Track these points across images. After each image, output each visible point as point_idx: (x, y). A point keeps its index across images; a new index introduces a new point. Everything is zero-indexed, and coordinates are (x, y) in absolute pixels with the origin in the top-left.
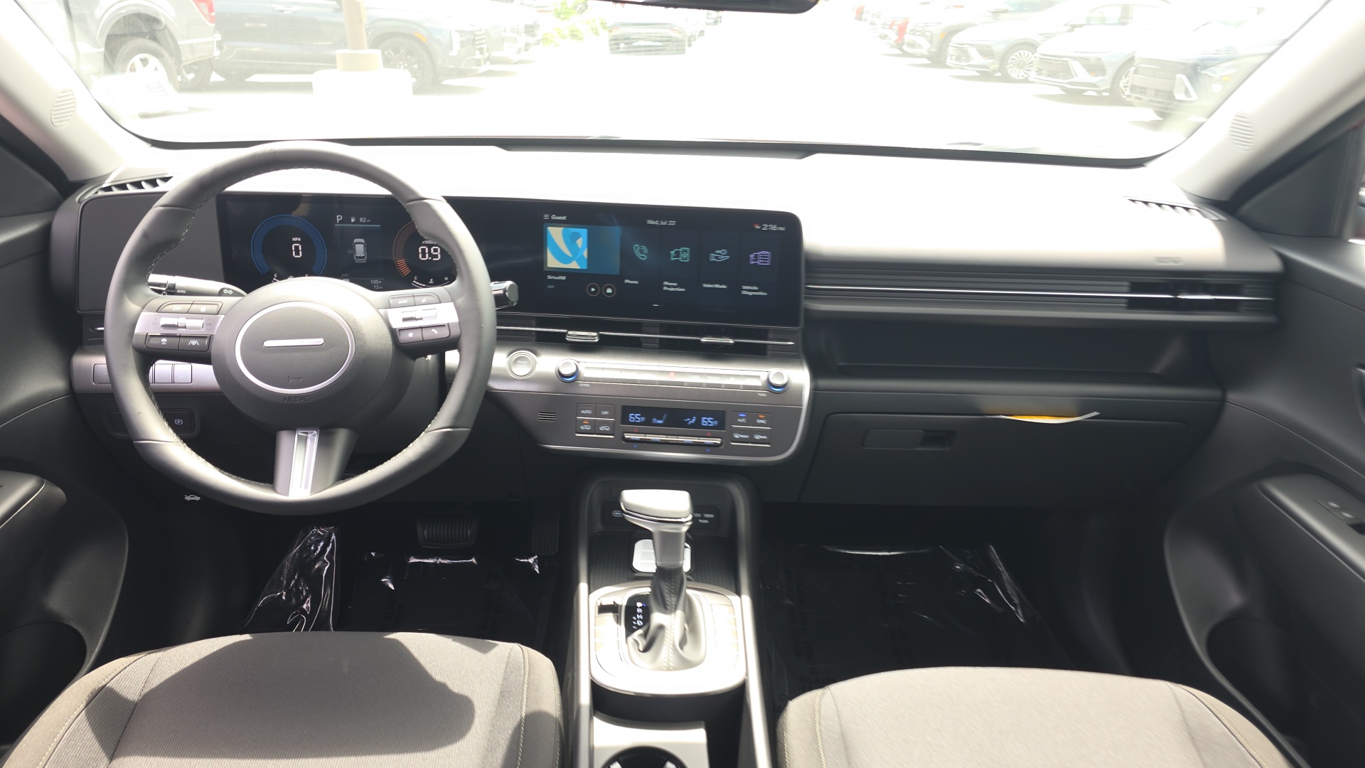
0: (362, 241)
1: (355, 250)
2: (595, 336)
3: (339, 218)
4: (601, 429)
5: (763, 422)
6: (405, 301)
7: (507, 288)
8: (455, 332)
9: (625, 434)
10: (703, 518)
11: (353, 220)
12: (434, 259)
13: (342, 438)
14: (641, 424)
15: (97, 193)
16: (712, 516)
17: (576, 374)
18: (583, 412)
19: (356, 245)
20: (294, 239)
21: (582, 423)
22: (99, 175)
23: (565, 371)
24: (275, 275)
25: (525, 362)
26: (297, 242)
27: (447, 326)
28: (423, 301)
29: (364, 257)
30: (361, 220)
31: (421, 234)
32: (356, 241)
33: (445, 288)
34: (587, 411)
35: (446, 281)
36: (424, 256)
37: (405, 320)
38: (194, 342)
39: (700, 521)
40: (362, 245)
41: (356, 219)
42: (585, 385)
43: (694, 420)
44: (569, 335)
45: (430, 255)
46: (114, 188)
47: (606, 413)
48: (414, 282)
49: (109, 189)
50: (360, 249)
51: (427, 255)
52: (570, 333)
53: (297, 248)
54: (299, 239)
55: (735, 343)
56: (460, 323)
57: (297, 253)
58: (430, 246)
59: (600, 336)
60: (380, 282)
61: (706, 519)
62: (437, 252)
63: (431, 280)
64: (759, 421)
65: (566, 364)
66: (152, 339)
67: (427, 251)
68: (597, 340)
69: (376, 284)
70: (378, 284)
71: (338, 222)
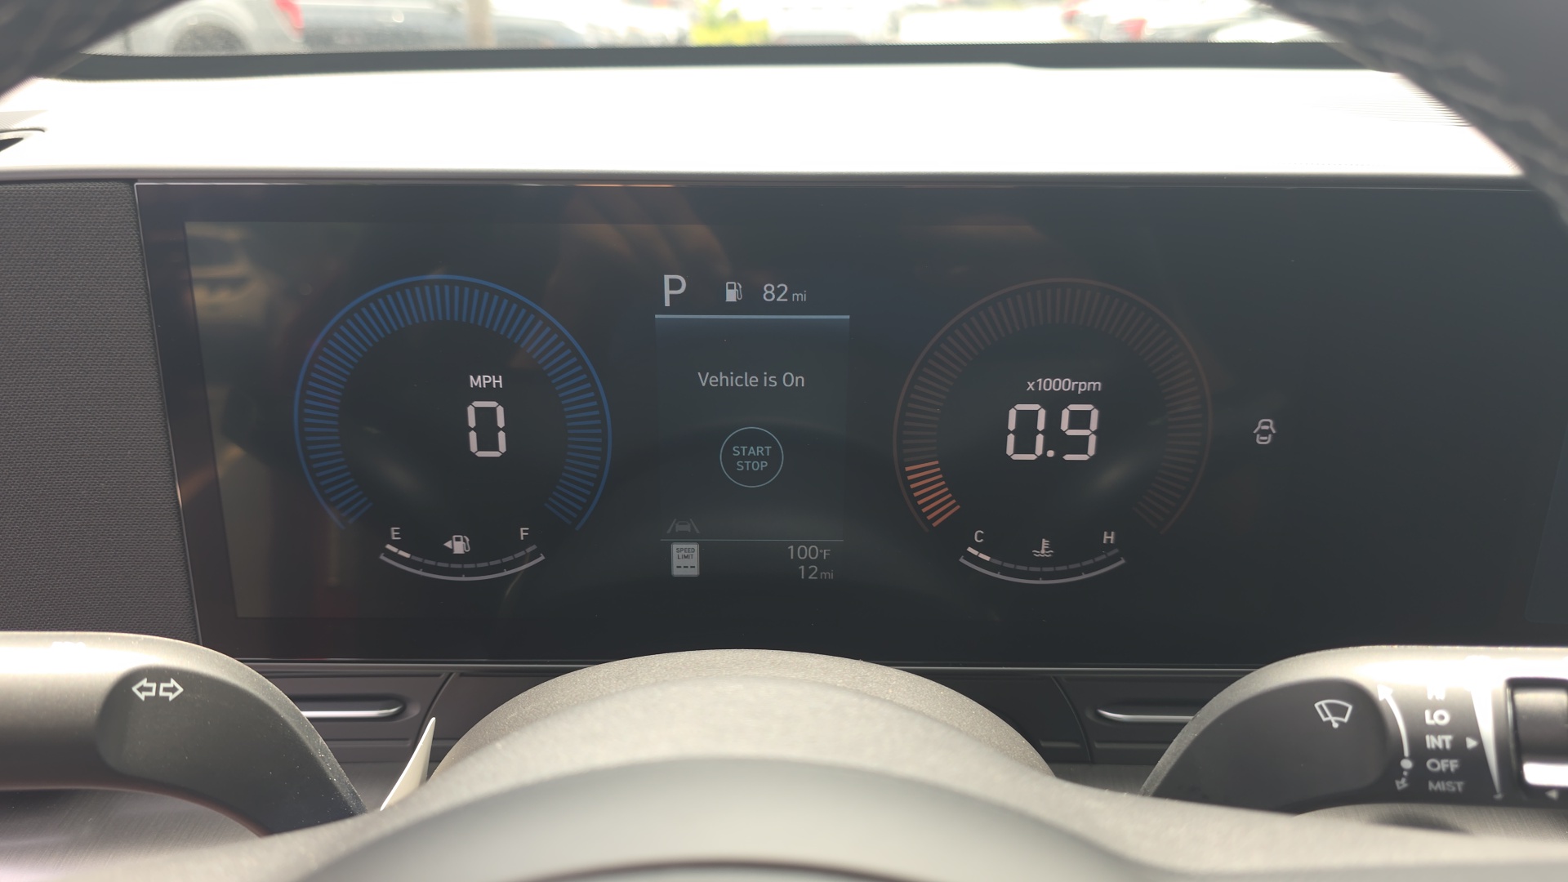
3: (675, 285)
11: (731, 296)
12: (1068, 457)
20: (476, 381)
24: (394, 533)
26: (487, 393)
30: (769, 291)
35: (1109, 546)
36: (1024, 444)
41: (746, 292)
45: (1053, 434)
48: (969, 549)
51: (1040, 439)
53: (486, 416)
54: (498, 382)
57: (487, 442)
58: (1054, 402)
62: (1087, 427)
63: (1045, 542)
69: (808, 562)
70: (818, 562)
71: (667, 304)
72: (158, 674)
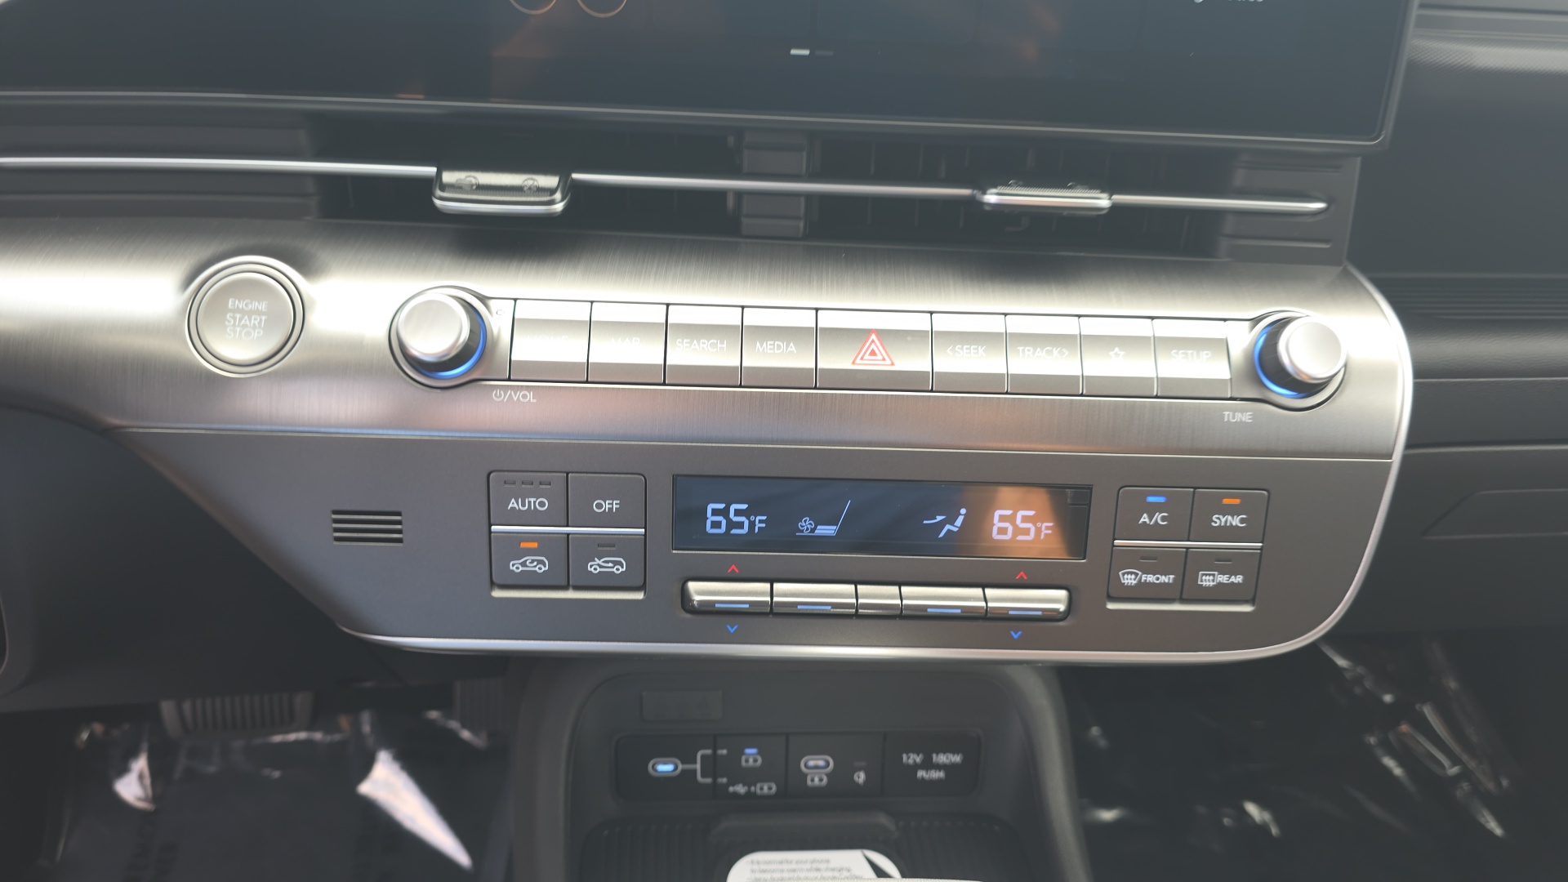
2: (552, 191)
4: (595, 567)
5: (1235, 521)
9: (692, 586)
10: (928, 765)
14: (752, 542)
16: (957, 759)
17: (477, 352)
18: (511, 505)
21: (512, 547)
23: (430, 343)
25: (263, 306)
34: (531, 503)
39: (921, 774)
42: (518, 396)
43: (959, 521)
44: (447, 188)
47: (610, 505)
52: (449, 177)
55: (1115, 208)
59: (574, 191)
61: (938, 767)
64: (1219, 520)
65: (431, 312)
68: (559, 207)
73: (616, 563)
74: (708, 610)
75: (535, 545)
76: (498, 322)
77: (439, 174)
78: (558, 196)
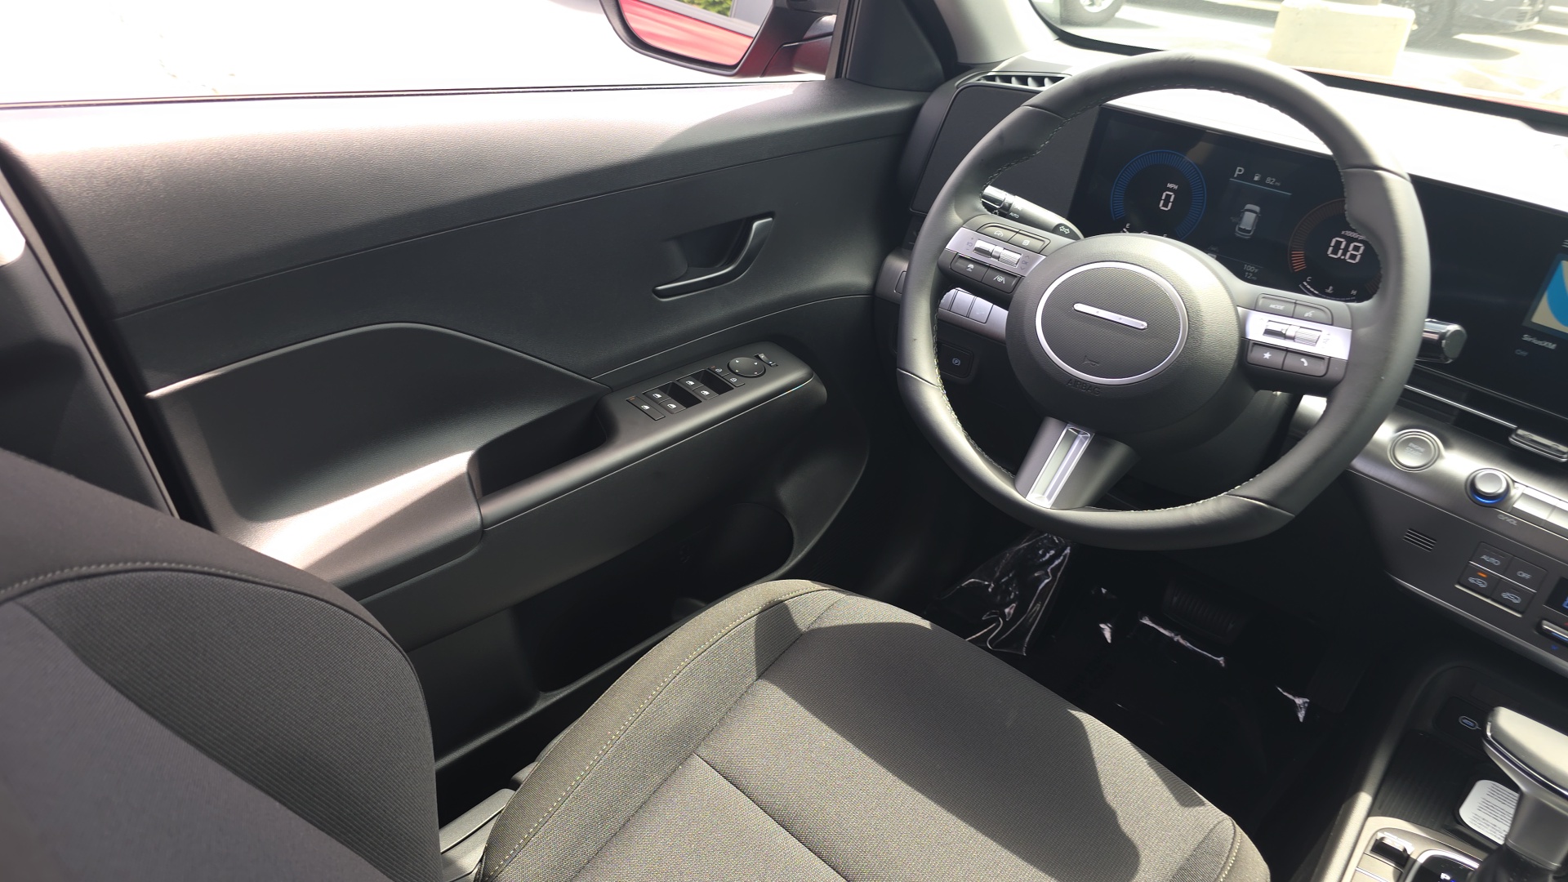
0: (1257, 209)
1: (1241, 219)
2: (1563, 453)
3: (1240, 171)
4: (1505, 595)
6: (1280, 307)
7: (1449, 334)
8: (1336, 373)
9: (1545, 622)
11: (1256, 178)
12: (1348, 260)
13: (1118, 453)
15: (979, 80)
17: (1502, 499)
18: (1484, 557)
19: (1247, 213)
21: (1475, 572)
22: (986, 62)
23: (1486, 487)
24: (1127, 226)
25: (1422, 450)
26: (1171, 190)
27: (1326, 361)
28: (1306, 315)
29: (1249, 232)
30: (1269, 180)
31: (1348, 219)
32: (1249, 206)
33: (1349, 307)
34: (1493, 560)
35: (1353, 296)
36: (1335, 252)
37: (1268, 332)
38: (1000, 279)
40: (1254, 215)
41: (1261, 178)
42: (1509, 520)
44: (1517, 435)
45: (1346, 252)
46: (998, 79)
47: (1527, 576)
48: (1305, 283)
49: (992, 78)
50: (1249, 220)
51: (1341, 251)
52: (1520, 432)
53: (1168, 197)
54: (1176, 187)
56: (1348, 362)
57: (1165, 205)
58: (1350, 240)
60: (1256, 270)
62: (1359, 251)
63: (1331, 288)
65: (1492, 478)
66: (961, 261)
67: (1343, 246)
68: (1564, 460)
69: (1249, 272)
70: (1253, 273)
71: (1235, 176)
72: (1066, 227)
73: (1516, 598)
74: (1548, 634)
75: (1484, 576)
76: (1515, 492)
77: (1517, 429)
78: (1565, 456)
